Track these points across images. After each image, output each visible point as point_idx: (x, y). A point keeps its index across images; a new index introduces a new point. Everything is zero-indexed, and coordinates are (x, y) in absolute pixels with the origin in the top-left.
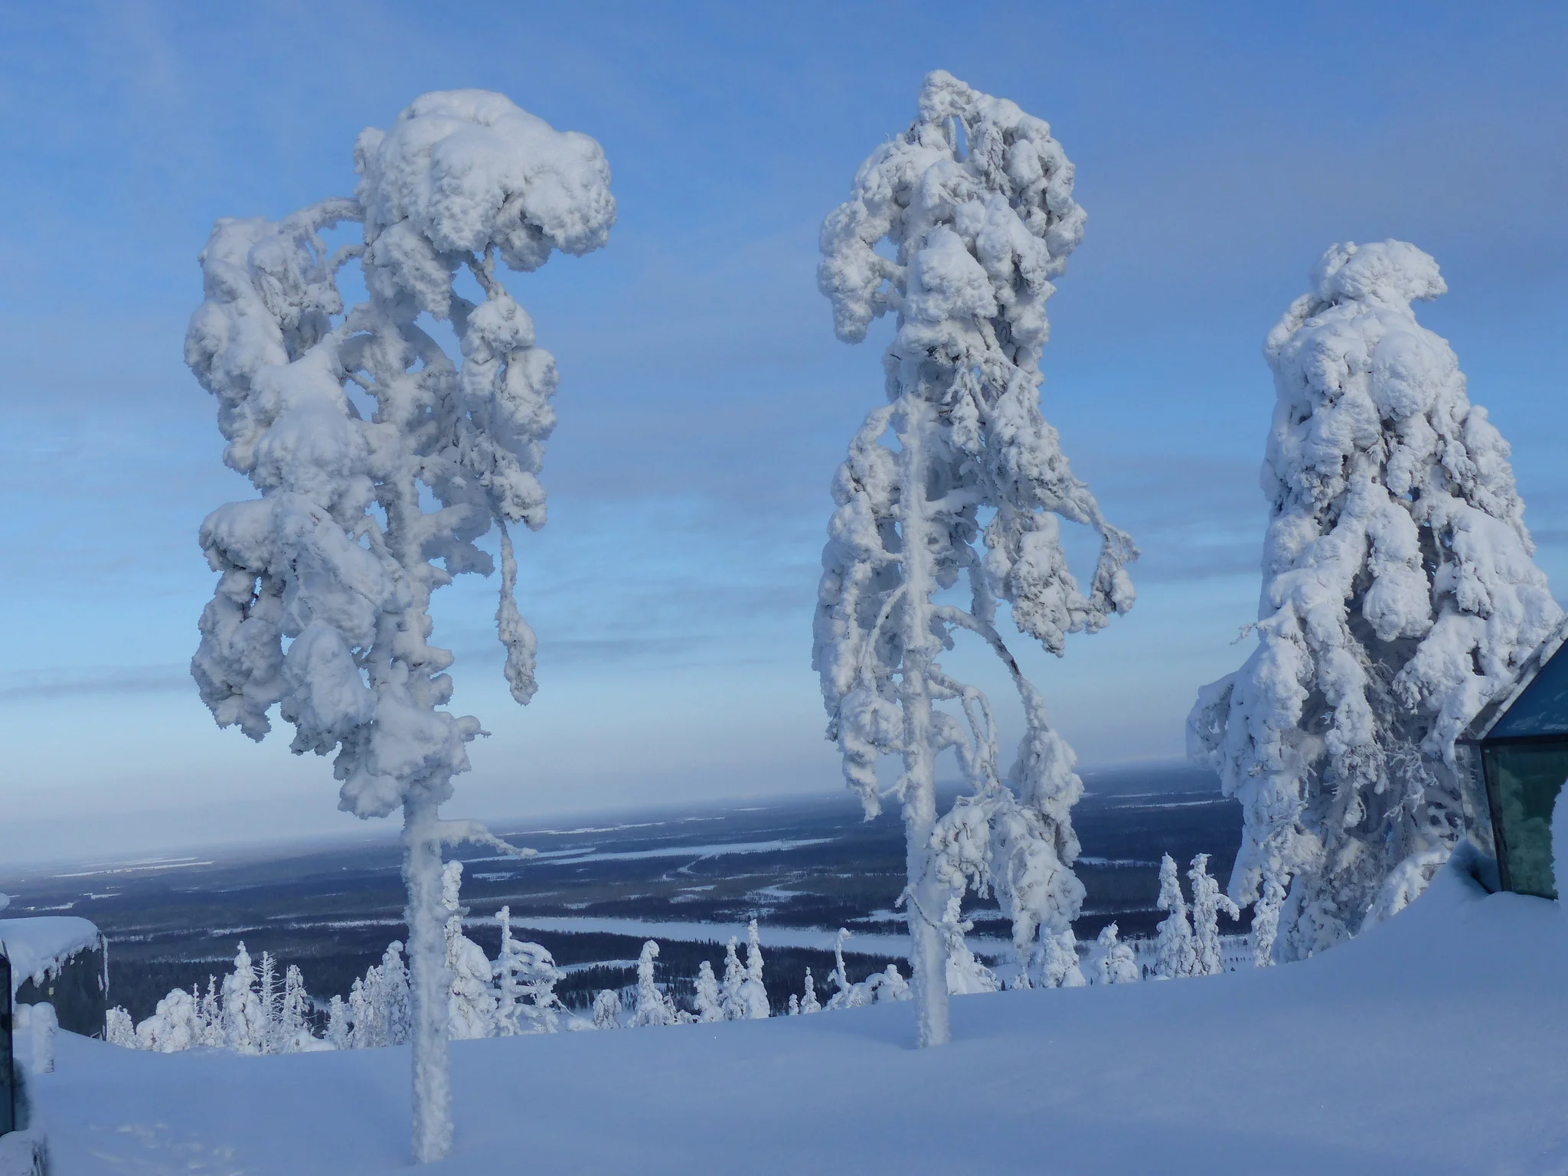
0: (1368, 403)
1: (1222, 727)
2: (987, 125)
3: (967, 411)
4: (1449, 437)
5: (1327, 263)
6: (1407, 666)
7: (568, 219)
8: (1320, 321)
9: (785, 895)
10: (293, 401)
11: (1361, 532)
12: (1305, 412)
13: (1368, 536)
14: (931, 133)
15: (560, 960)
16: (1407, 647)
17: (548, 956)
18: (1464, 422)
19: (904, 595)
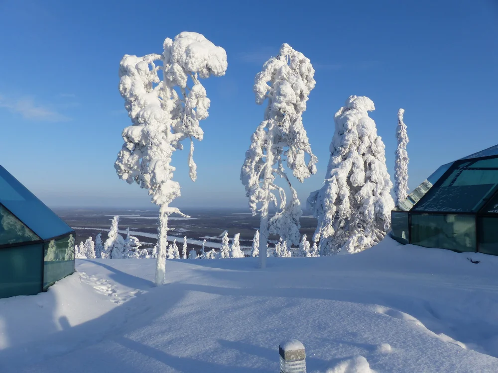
0: (356, 132)
1: (314, 201)
2: (296, 59)
3: (287, 124)
4: (373, 142)
5: (350, 99)
6: (358, 193)
7: (218, 67)
8: (347, 113)
9: (185, 230)
10: (149, 103)
11: (352, 161)
12: (342, 133)
13: (353, 162)
14: (282, 58)
15: (140, 241)
16: (359, 188)
17: (138, 240)
18: (376, 140)
19: (266, 165)
